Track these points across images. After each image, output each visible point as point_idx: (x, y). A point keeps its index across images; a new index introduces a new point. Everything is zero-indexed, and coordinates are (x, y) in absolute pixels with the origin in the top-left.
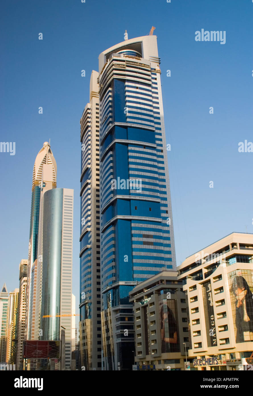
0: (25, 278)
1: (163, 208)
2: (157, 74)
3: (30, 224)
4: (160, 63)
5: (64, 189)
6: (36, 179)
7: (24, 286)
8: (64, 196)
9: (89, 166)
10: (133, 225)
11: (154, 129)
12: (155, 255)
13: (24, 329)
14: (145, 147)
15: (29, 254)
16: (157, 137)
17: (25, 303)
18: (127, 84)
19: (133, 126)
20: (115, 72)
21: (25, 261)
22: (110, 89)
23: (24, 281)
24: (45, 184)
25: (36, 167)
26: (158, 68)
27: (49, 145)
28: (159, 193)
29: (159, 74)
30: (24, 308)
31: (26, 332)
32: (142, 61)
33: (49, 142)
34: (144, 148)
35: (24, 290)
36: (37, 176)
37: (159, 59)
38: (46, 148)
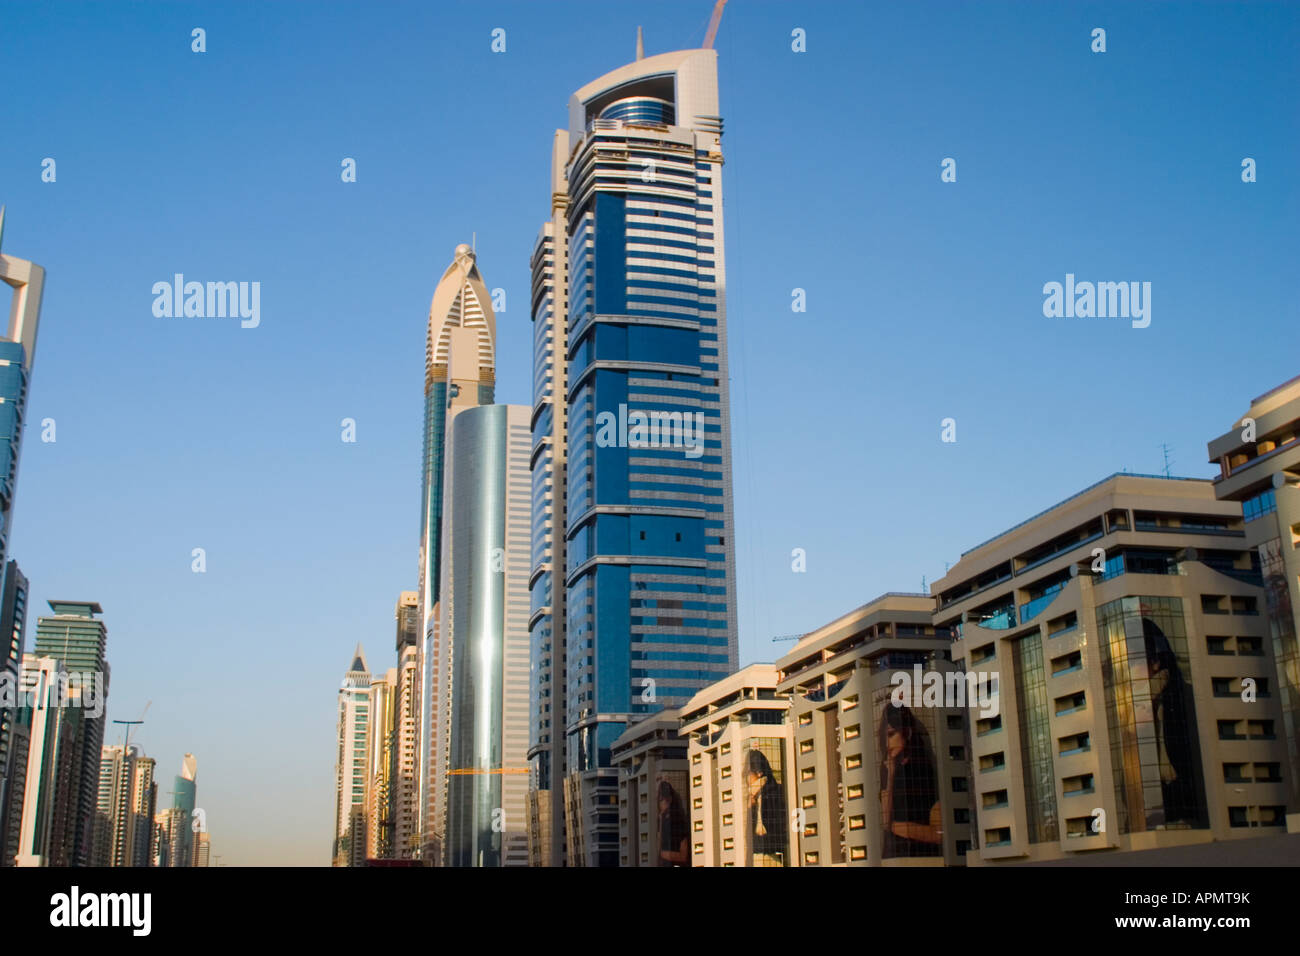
0: (410, 650)
1: (711, 532)
2: (713, 165)
3: (420, 491)
4: (721, 134)
5: (510, 407)
6: (435, 361)
7: (409, 670)
8: (509, 427)
9: (548, 400)
10: (634, 578)
11: (695, 325)
12: (685, 648)
13: (411, 795)
14: (670, 376)
15: (421, 580)
16: (705, 344)
17: (411, 720)
18: (630, 204)
19: (640, 321)
20: (599, 173)
21: (409, 597)
22: (589, 215)
23: (409, 658)
24: (455, 390)
25: (433, 322)
26: (715, 149)
27: (470, 255)
28: (701, 495)
29: (719, 165)
30: (408, 735)
31: (415, 802)
32: (672, 134)
33: (471, 244)
34: (670, 378)
35: (408, 683)
36: (439, 351)
37: (721, 120)
38: (463, 262)
